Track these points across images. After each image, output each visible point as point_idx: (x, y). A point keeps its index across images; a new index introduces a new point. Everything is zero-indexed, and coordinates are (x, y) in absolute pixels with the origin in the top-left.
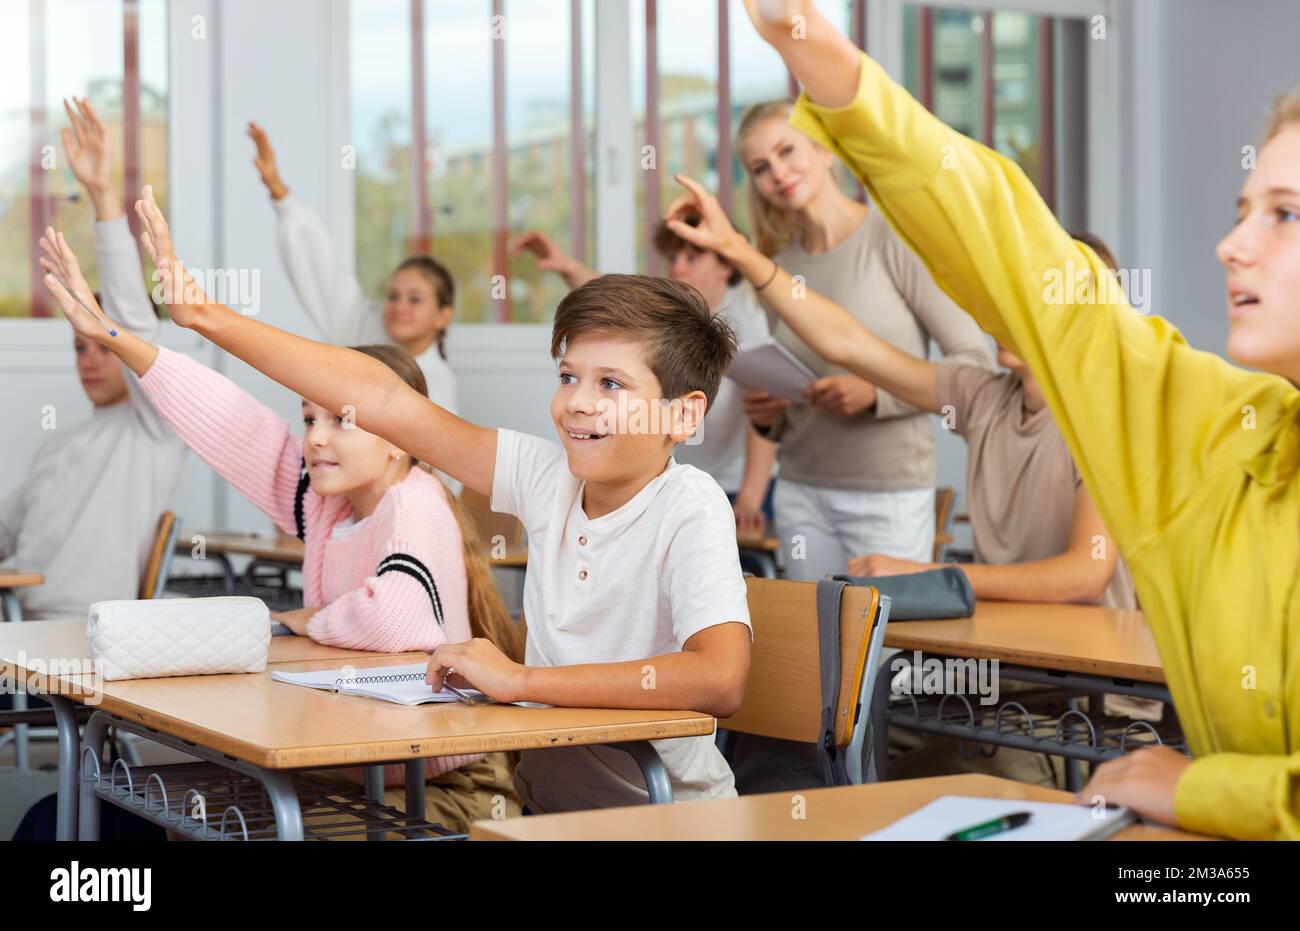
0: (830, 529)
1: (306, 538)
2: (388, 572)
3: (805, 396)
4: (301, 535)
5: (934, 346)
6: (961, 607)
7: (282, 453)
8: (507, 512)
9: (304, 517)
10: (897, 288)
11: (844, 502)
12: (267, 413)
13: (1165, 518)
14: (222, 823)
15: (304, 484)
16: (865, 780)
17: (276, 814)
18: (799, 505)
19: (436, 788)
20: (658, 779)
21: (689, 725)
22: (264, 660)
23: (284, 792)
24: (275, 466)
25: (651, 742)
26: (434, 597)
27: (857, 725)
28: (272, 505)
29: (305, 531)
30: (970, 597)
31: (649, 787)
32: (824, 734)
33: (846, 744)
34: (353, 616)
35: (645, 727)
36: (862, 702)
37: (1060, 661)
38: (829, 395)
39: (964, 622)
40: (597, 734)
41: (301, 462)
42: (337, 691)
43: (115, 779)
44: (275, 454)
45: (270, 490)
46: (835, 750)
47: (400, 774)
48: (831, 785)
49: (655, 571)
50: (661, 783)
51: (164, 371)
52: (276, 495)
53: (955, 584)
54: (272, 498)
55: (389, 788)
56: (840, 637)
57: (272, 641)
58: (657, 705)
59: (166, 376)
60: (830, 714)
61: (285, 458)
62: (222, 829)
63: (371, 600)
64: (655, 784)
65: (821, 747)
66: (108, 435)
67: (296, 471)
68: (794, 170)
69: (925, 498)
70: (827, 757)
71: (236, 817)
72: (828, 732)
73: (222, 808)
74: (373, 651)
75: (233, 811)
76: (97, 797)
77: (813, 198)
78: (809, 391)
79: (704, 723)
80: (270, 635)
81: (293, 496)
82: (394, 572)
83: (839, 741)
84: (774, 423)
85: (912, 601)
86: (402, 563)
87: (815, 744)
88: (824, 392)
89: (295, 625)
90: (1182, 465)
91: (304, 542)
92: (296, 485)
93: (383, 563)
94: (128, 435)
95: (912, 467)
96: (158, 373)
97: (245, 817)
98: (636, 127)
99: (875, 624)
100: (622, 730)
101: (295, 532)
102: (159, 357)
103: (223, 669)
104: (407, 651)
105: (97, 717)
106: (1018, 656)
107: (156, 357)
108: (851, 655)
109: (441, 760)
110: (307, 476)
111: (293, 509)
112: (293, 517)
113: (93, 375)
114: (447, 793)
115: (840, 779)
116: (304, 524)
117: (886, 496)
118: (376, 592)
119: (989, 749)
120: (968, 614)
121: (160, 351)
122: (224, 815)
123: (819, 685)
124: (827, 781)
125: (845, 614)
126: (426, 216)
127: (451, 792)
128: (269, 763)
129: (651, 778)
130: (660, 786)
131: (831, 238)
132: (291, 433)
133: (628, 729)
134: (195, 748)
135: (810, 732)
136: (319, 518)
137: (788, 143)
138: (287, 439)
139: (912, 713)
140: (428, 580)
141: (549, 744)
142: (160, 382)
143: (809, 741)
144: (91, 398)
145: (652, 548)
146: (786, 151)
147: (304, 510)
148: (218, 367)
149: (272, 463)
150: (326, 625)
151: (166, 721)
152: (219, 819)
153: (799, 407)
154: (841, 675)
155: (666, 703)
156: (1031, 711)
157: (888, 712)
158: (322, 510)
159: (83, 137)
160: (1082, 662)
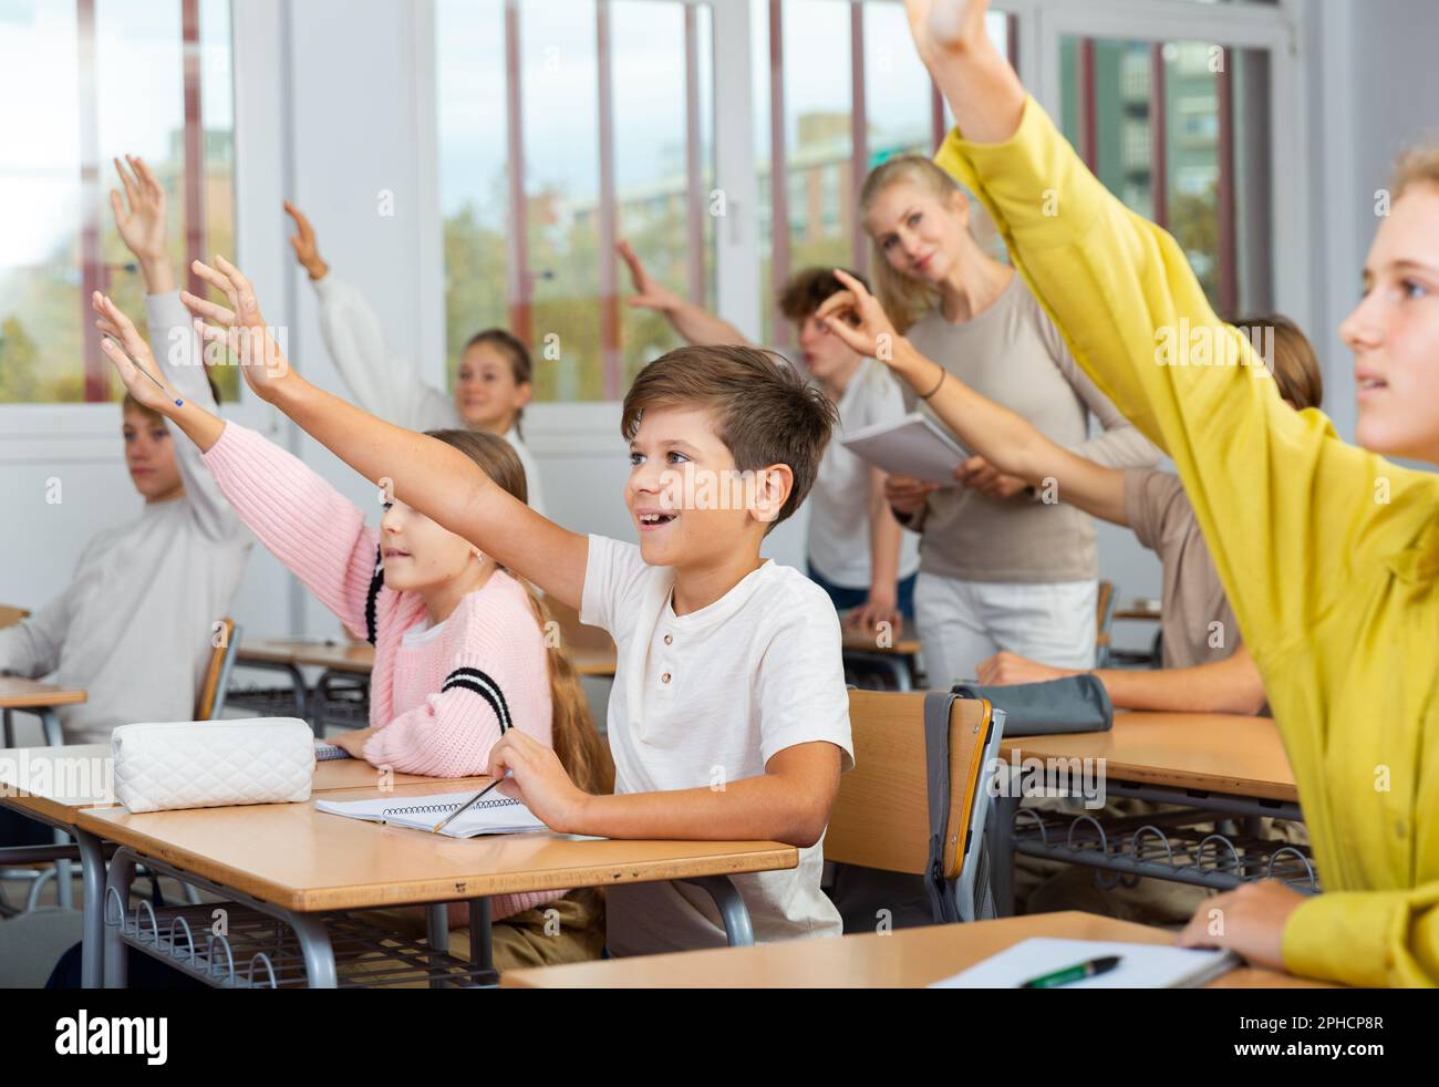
0: (980, 627)
1: (377, 643)
2: (453, 688)
3: (957, 477)
4: (372, 639)
5: (1093, 420)
6: (1098, 719)
7: (356, 547)
8: (596, 624)
9: (376, 619)
10: (1052, 357)
11: (996, 595)
12: (342, 502)
13: (1312, 620)
14: (250, 972)
15: (377, 583)
16: (978, 917)
17: (307, 962)
18: (947, 602)
19: (510, 928)
20: (736, 918)
21: (770, 858)
22: (308, 788)
23: (315, 938)
24: (347, 559)
25: (729, 877)
26: (504, 718)
27: (968, 855)
28: (341, 604)
29: (377, 635)
30: (1107, 706)
31: (726, 926)
32: (932, 863)
33: (956, 876)
34: (411, 737)
35: (720, 860)
36: (973, 828)
37: (1200, 780)
38: (983, 476)
39: (1101, 736)
40: (666, 870)
41: (376, 557)
42: (384, 823)
43: (140, 923)
44: (348, 547)
45: (339, 586)
46: (944, 882)
47: (465, 913)
48: (940, 923)
49: (748, 681)
50: (741, 921)
51: (232, 449)
52: (346, 593)
53: (1090, 693)
54: (342, 596)
55: (452, 929)
56: (949, 756)
57: (317, 767)
58: (735, 835)
59: (234, 455)
60: (939, 842)
61: (359, 552)
62: (250, 977)
63: (431, 719)
64: (734, 923)
65: (928, 880)
66: (160, 535)
67: (370, 567)
68: (926, 240)
69: (1087, 591)
70: (935, 890)
71: (263, 965)
72: (936, 863)
73: (249, 955)
74: (434, 777)
75: (260, 958)
76: (125, 944)
77: (954, 265)
78: (961, 472)
79: (786, 856)
80: (314, 760)
81: (366, 595)
82: (459, 689)
83: (948, 873)
84: (916, 511)
85: (1038, 713)
86: (470, 679)
87: (923, 876)
88: (976, 472)
89: (352, 747)
90: (1331, 562)
91: (375, 646)
92: (369, 583)
93: (449, 678)
94: (182, 535)
95: (1075, 555)
96: (226, 452)
97: (274, 964)
98: (760, 178)
99: (987, 742)
100: (694, 864)
101: (365, 635)
102: (226, 433)
103: (262, 798)
104: (471, 776)
105: (122, 853)
106: (1154, 775)
107: (222, 432)
108: (961, 776)
109: (515, 898)
110: (382, 572)
111: (364, 610)
112: (365, 619)
113: (142, 464)
114: (522, 934)
115: (950, 916)
116: (376, 627)
117: (1045, 588)
118: (437, 710)
119: (1130, 878)
120: (1106, 727)
121: (227, 427)
122: (251, 962)
123: (927, 810)
124: (936, 920)
125: (955, 731)
126: (525, 281)
127: (527, 933)
128: (296, 906)
129: (729, 917)
130: (739, 925)
131: (974, 305)
132: (366, 525)
133: (702, 863)
134: (224, 888)
135: (917, 863)
136: (391, 621)
137: (916, 210)
138: (362, 531)
139: (1040, 840)
140: (497, 698)
141: (612, 880)
142: (224, 460)
143: (913, 872)
144: (141, 491)
145: (745, 656)
146: (913, 219)
147: (377, 611)
148: (294, 449)
149: (344, 556)
150: (384, 746)
151: (190, 859)
152: (247, 967)
153: (945, 492)
154: (950, 799)
155: (745, 832)
156: (1169, 836)
157: (1014, 837)
158: (396, 612)
159: (136, 200)
160: (1223, 781)
